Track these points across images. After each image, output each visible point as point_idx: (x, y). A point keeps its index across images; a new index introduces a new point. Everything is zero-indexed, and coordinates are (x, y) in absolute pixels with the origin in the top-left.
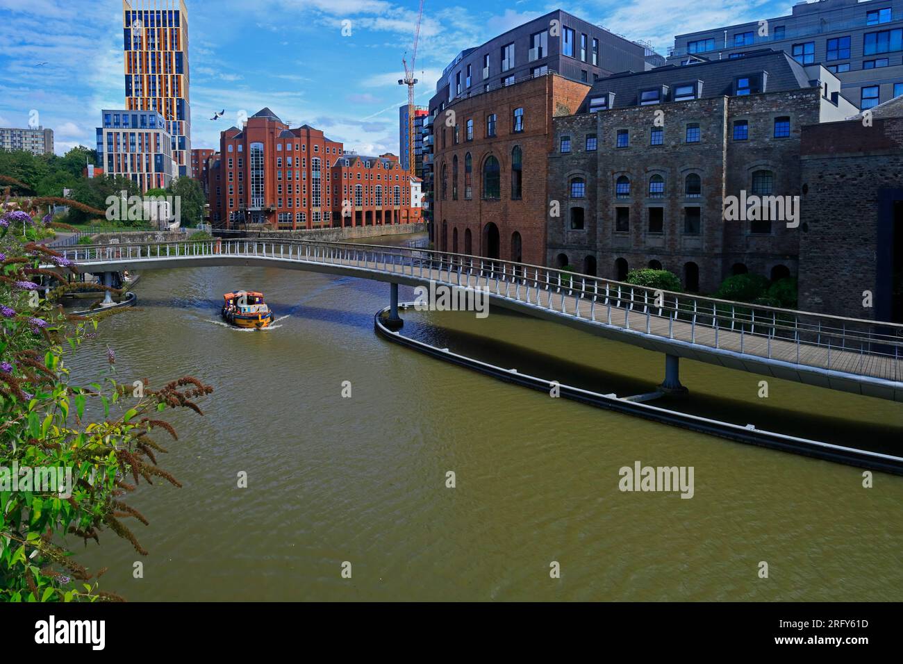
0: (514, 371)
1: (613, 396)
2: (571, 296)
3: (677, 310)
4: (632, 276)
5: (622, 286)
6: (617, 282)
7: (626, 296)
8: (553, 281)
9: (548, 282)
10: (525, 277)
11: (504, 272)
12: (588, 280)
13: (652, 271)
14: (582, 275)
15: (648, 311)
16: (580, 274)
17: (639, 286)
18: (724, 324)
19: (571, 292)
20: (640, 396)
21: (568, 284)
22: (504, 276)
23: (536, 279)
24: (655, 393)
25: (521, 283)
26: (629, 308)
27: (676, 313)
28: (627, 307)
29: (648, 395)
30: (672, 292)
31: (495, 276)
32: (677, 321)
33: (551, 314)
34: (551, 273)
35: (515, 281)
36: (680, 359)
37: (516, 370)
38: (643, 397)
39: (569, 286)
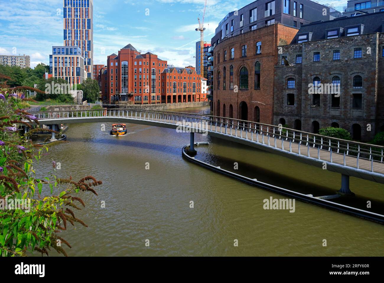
0: (255, 180)
1: (311, 196)
2: (287, 141)
3: (348, 150)
4: (322, 131)
5: (316, 136)
6: (313, 134)
7: (318, 141)
8: (277, 132)
9: (274, 133)
10: (262, 130)
11: (250, 127)
12: (296, 133)
13: (333, 128)
14: (293, 130)
15: (331, 150)
16: (292, 129)
17: (326, 136)
18: (377, 159)
19: (287, 139)
20: (326, 196)
21: (285, 134)
22: (250, 130)
23: (268, 131)
24: (335, 195)
25: (259, 133)
26: (320, 148)
27: (348, 152)
28: (319, 147)
29: (330, 196)
30: (345, 140)
31: (245, 129)
32: (348, 156)
33: (276, 151)
34: (276, 128)
35: (256, 132)
36: (350, 177)
38: (328, 197)
39: (286, 136)
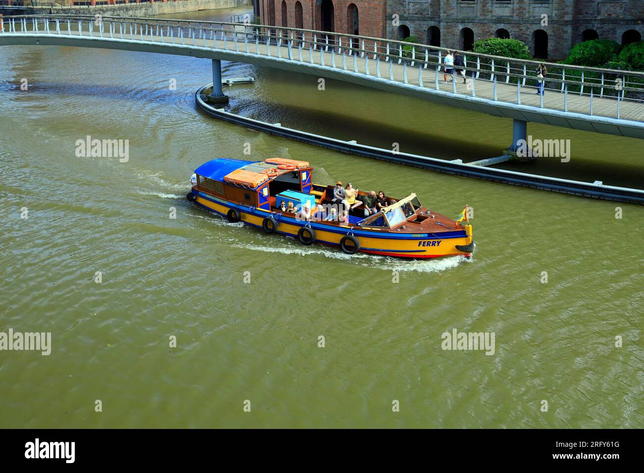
0: (353, 143)
1: (458, 162)
2: (413, 67)
3: (525, 77)
4: (478, 46)
5: (467, 55)
6: (462, 52)
7: (472, 64)
8: (394, 53)
9: (388, 53)
10: (363, 49)
11: (340, 45)
12: (431, 51)
13: (499, 40)
14: (426, 46)
15: (495, 79)
16: (423, 45)
17: (486, 55)
18: (573, 89)
19: (413, 63)
20: (487, 160)
21: (410, 55)
22: (340, 49)
23: (376, 51)
24: (502, 157)
25: (358, 54)
26: (475, 77)
27: (524, 80)
28: (473, 76)
29: (494, 159)
30: (519, 60)
31: (330, 49)
32: (524, 87)
33: (391, 86)
34: (392, 44)
35: (353, 54)
36: (528, 123)
37: (355, 142)
38: (489, 161)
39: (412, 57)
